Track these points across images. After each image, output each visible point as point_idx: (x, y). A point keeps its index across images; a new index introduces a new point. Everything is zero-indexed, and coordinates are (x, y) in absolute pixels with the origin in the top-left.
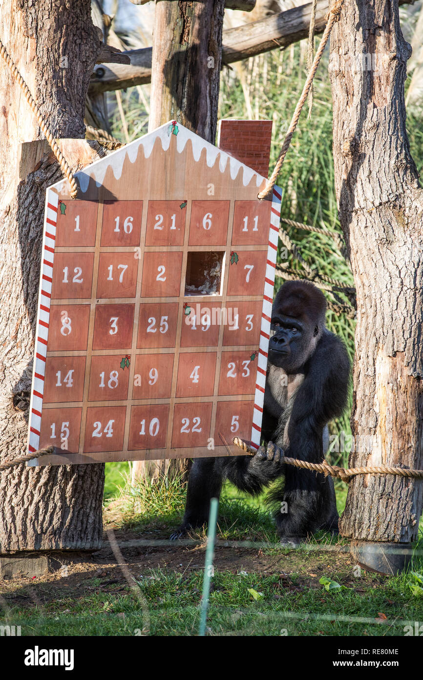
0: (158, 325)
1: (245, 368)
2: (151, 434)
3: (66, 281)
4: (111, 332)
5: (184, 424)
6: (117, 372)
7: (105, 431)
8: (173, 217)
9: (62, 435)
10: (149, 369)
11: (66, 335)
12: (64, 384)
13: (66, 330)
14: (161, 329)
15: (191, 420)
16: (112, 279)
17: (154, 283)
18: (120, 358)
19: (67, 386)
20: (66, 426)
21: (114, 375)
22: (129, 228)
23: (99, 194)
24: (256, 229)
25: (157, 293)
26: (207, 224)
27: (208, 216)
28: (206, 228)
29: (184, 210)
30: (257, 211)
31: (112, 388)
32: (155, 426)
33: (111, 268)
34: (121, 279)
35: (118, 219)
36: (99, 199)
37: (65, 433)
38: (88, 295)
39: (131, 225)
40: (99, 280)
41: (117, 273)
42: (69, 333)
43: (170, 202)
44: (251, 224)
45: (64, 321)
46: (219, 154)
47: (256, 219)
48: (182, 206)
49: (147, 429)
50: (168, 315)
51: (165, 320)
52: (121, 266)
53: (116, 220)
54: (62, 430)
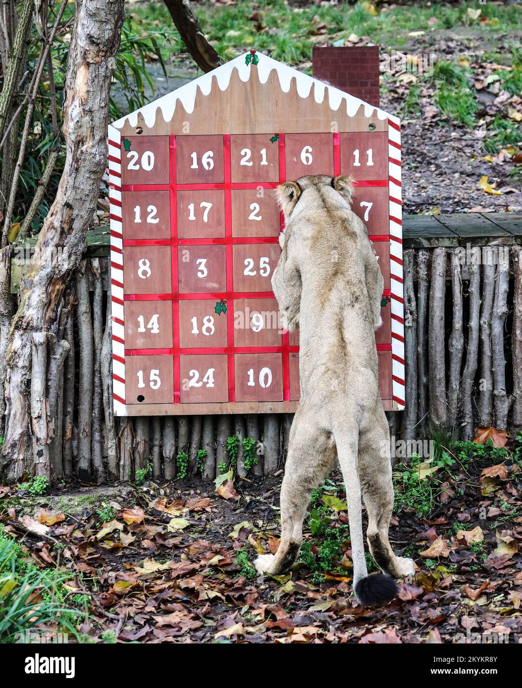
0: (257, 268)
2: (263, 385)
3: (138, 220)
4: (200, 275)
6: (211, 318)
7: (205, 380)
8: (263, 152)
9: (152, 384)
11: (144, 277)
12: (149, 330)
13: (145, 273)
14: (262, 271)
16: (194, 218)
17: (247, 222)
18: (214, 302)
19: (152, 331)
20: (155, 375)
21: (209, 321)
22: (209, 164)
23: (169, 129)
24: (370, 163)
25: (252, 233)
26: (307, 159)
27: (307, 150)
28: (306, 163)
29: (276, 144)
30: (370, 144)
31: (208, 334)
32: (266, 376)
33: (191, 207)
34: (205, 219)
35: (194, 155)
36: (169, 134)
37: (155, 382)
38: (167, 235)
39: (211, 161)
40: (179, 219)
41: (199, 212)
42: (148, 275)
43: (257, 136)
44: (363, 158)
45: (140, 263)
46: (314, 84)
47: (370, 152)
48: (273, 140)
49: (256, 379)
50: (269, 257)
51: (265, 262)
52: (203, 204)
53: (192, 156)
54: (151, 379)
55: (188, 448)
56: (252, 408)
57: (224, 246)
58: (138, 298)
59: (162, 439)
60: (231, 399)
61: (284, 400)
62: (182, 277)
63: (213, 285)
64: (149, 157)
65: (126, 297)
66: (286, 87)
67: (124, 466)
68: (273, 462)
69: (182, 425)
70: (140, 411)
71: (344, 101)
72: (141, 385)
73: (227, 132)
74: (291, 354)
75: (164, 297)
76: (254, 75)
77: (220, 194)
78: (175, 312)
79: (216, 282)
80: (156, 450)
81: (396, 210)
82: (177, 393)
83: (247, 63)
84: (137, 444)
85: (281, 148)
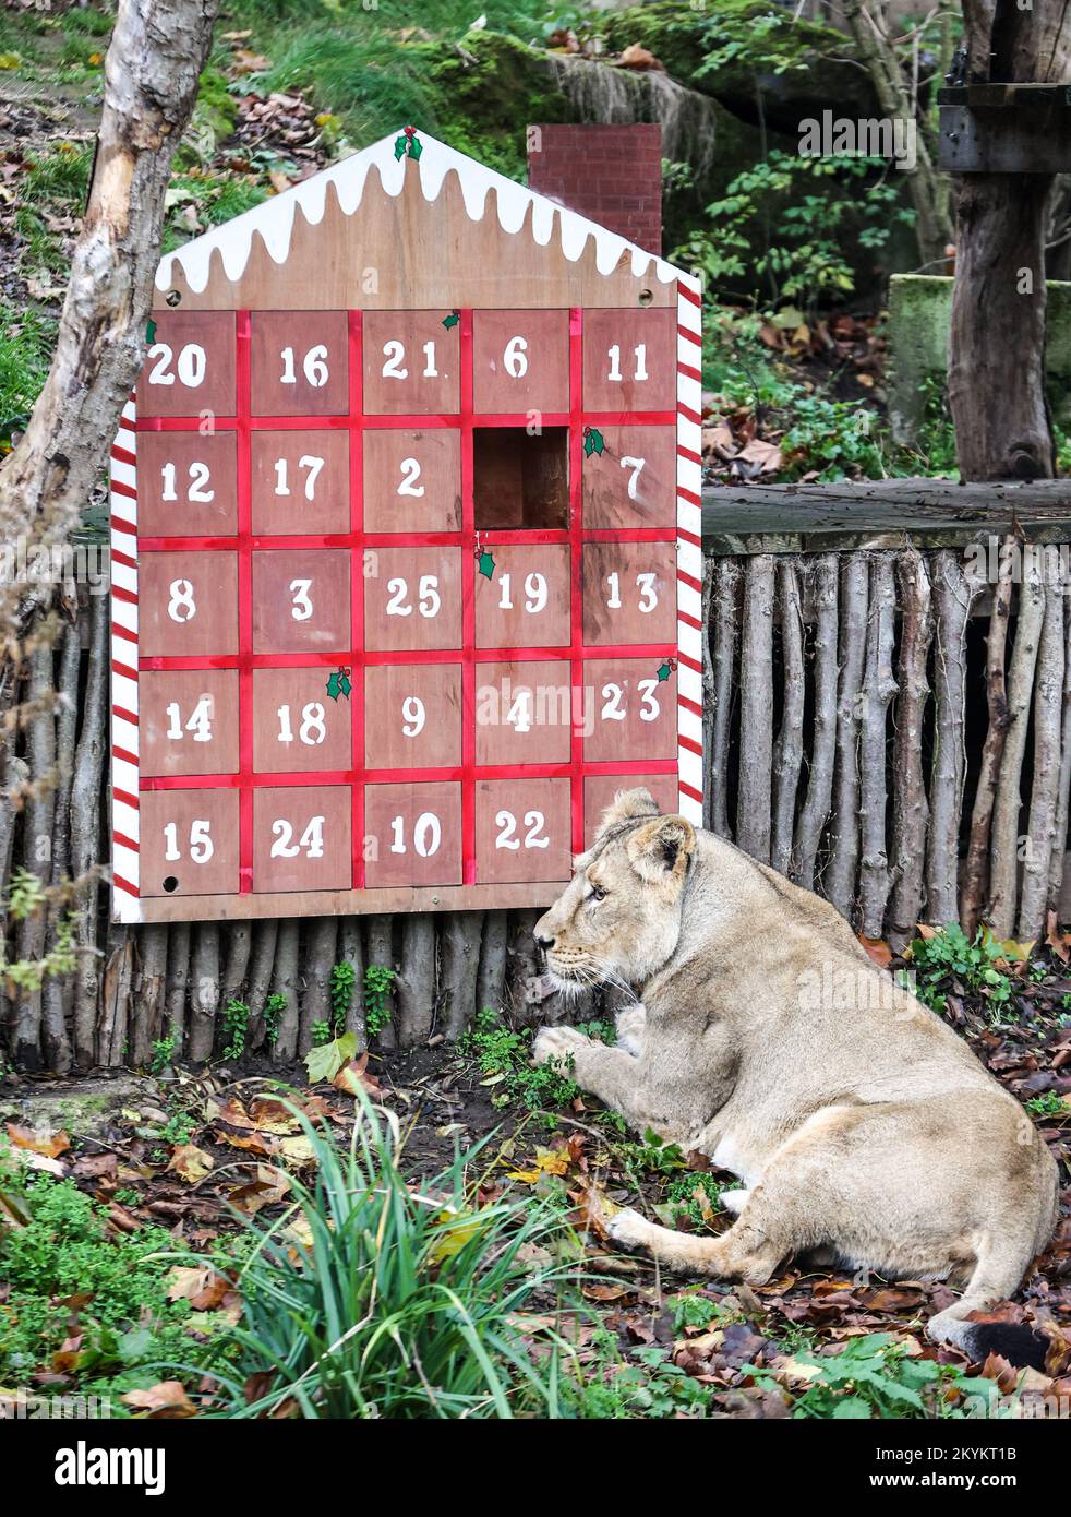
0: (413, 598)
1: (647, 697)
2: (421, 849)
3: (169, 494)
4: (297, 614)
5: (503, 829)
6: (319, 707)
7: (304, 841)
8: (429, 348)
9: (194, 851)
10: (400, 698)
11: (182, 620)
12: (189, 734)
13: (183, 610)
14: (423, 606)
15: (520, 820)
16: (286, 492)
17: (394, 500)
18: (325, 673)
19: (197, 738)
20: (202, 832)
21: (314, 713)
22: (318, 373)
23: (237, 296)
24: (641, 375)
25: (403, 524)
26: (517, 363)
27: (517, 345)
28: (514, 374)
29: (456, 329)
30: (641, 334)
31: (312, 742)
32: (429, 832)
33: (281, 466)
34: (310, 493)
35: (288, 355)
36: (237, 307)
37: (202, 846)
38: (230, 528)
39: (322, 367)
40: (255, 495)
41: (297, 477)
42: (190, 615)
43: (417, 315)
44: (628, 363)
45: (174, 588)
46: (531, 202)
47: (640, 351)
48: (448, 323)
49: (409, 839)
50: (439, 576)
51: (429, 587)
52: (306, 460)
53: (284, 355)
54: (194, 840)
55: (245, 993)
56: (398, 901)
57: (348, 552)
58: (169, 664)
59: (191, 972)
60: (357, 881)
61: (465, 882)
62: (260, 619)
63: (323, 637)
64: (194, 356)
65: (145, 662)
66: (475, 210)
67: (112, 1035)
68: (424, 1018)
69: (241, 941)
70: (169, 912)
71: (591, 240)
72: (173, 854)
73: (356, 306)
74: (479, 783)
75: (222, 663)
76: (412, 181)
77: (341, 439)
78: (245, 695)
79: (329, 629)
80: (179, 996)
81: (690, 475)
82: (248, 871)
83: (398, 155)
84: (145, 985)
85: (466, 341)
